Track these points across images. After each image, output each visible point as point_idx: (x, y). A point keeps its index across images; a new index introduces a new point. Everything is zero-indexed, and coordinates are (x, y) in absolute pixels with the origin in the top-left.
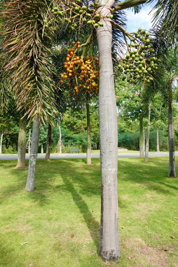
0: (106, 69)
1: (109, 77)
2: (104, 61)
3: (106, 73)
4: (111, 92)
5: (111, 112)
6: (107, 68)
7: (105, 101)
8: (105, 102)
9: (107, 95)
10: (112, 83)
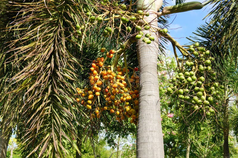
0: (150, 92)
1: (155, 104)
2: (148, 80)
3: (151, 97)
4: (156, 125)
5: (157, 155)
6: (151, 90)
7: (148, 137)
8: (148, 139)
9: (151, 130)
10: (159, 111)
